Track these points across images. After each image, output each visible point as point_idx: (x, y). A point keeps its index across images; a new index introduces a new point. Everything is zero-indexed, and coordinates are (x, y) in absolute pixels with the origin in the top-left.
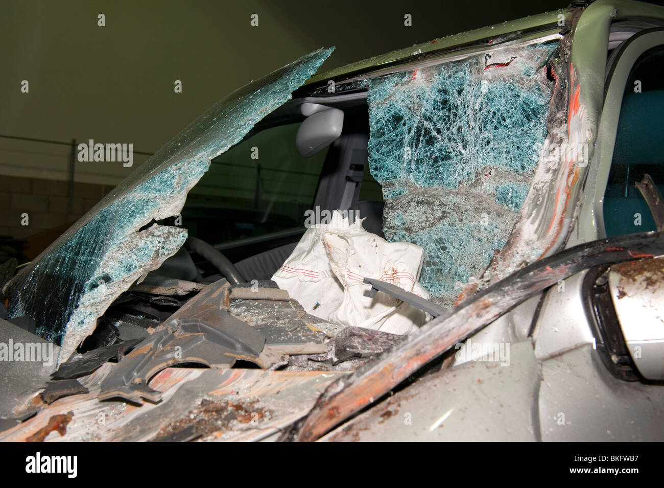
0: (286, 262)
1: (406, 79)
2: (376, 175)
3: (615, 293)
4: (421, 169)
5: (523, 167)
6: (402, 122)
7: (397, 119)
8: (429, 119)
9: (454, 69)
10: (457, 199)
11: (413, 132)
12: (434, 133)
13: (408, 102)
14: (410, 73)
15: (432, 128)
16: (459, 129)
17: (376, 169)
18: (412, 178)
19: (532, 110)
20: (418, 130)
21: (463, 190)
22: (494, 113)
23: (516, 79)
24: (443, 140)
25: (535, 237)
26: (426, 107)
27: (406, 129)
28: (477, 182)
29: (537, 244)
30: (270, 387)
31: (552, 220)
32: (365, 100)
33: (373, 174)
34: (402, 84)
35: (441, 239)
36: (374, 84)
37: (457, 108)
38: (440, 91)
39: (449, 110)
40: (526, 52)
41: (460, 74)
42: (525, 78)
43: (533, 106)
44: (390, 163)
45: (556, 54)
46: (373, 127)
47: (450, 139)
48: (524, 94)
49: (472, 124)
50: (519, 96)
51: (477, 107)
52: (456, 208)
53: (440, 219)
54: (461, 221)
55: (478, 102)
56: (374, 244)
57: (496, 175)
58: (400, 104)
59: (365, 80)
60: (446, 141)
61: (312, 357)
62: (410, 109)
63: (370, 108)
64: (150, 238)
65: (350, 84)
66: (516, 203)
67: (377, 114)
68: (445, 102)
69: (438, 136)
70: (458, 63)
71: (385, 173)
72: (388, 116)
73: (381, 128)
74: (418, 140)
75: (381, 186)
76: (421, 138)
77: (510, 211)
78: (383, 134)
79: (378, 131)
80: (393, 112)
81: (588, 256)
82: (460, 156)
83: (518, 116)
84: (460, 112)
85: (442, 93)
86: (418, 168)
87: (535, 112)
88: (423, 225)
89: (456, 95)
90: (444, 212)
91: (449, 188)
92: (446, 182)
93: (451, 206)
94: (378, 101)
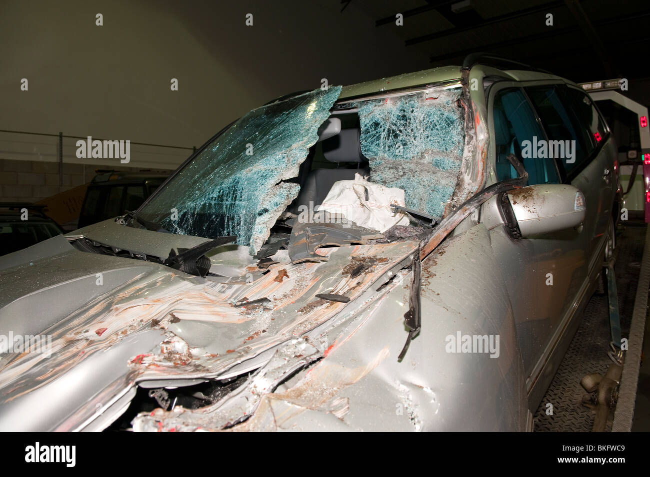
0: (324, 201)
1: (381, 103)
2: (365, 154)
3: (512, 202)
4: (391, 150)
5: (446, 149)
6: (379, 126)
7: (377, 124)
8: (395, 125)
9: (409, 99)
10: (412, 166)
11: (386, 131)
12: (398, 132)
13: (382, 115)
14: (383, 100)
15: (396, 129)
16: (412, 130)
17: (365, 151)
18: (386, 155)
19: (451, 121)
20: (389, 130)
21: (415, 161)
22: (431, 123)
23: (442, 106)
24: (403, 136)
25: (471, 181)
26: (393, 119)
27: (382, 129)
28: (422, 157)
29: (473, 184)
30: (377, 251)
31: (478, 173)
32: (356, 114)
33: (363, 154)
34: (379, 106)
35: (403, 186)
36: (361, 105)
37: (410, 119)
38: (401, 110)
39: (406, 120)
40: (446, 92)
41: (412, 102)
42: (447, 105)
43: (451, 120)
44: (373, 147)
45: (463, 94)
46: (363, 128)
47: (407, 135)
48: (446, 114)
49: (419, 127)
50: (443, 114)
51: (421, 119)
52: (411, 170)
53: (402, 176)
54: (414, 176)
55: (422, 116)
56: (381, 189)
57: (432, 153)
58: (378, 117)
59: (355, 102)
60: (405, 136)
61: (378, 240)
62: (383, 119)
63: (360, 118)
64: (282, 189)
65: (345, 104)
66: (443, 167)
67: (365, 122)
68: (404, 116)
69: (400, 134)
70: (411, 96)
71: (371, 153)
72: (372, 122)
73: (367, 129)
74: (389, 136)
75: (368, 160)
76: (391, 134)
77: (440, 171)
78: (369, 132)
79: (366, 131)
80: (374, 120)
81: (500, 188)
82: (413, 144)
83: (444, 124)
84: (412, 121)
85: (402, 111)
86: (390, 150)
87: (452, 122)
88: (393, 179)
89: (410, 113)
90: (404, 172)
91: (407, 160)
92: (405, 157)
93: (408, 169)
94: (364, 115)
